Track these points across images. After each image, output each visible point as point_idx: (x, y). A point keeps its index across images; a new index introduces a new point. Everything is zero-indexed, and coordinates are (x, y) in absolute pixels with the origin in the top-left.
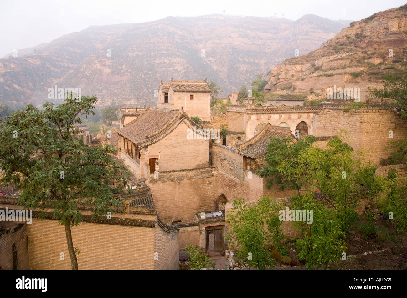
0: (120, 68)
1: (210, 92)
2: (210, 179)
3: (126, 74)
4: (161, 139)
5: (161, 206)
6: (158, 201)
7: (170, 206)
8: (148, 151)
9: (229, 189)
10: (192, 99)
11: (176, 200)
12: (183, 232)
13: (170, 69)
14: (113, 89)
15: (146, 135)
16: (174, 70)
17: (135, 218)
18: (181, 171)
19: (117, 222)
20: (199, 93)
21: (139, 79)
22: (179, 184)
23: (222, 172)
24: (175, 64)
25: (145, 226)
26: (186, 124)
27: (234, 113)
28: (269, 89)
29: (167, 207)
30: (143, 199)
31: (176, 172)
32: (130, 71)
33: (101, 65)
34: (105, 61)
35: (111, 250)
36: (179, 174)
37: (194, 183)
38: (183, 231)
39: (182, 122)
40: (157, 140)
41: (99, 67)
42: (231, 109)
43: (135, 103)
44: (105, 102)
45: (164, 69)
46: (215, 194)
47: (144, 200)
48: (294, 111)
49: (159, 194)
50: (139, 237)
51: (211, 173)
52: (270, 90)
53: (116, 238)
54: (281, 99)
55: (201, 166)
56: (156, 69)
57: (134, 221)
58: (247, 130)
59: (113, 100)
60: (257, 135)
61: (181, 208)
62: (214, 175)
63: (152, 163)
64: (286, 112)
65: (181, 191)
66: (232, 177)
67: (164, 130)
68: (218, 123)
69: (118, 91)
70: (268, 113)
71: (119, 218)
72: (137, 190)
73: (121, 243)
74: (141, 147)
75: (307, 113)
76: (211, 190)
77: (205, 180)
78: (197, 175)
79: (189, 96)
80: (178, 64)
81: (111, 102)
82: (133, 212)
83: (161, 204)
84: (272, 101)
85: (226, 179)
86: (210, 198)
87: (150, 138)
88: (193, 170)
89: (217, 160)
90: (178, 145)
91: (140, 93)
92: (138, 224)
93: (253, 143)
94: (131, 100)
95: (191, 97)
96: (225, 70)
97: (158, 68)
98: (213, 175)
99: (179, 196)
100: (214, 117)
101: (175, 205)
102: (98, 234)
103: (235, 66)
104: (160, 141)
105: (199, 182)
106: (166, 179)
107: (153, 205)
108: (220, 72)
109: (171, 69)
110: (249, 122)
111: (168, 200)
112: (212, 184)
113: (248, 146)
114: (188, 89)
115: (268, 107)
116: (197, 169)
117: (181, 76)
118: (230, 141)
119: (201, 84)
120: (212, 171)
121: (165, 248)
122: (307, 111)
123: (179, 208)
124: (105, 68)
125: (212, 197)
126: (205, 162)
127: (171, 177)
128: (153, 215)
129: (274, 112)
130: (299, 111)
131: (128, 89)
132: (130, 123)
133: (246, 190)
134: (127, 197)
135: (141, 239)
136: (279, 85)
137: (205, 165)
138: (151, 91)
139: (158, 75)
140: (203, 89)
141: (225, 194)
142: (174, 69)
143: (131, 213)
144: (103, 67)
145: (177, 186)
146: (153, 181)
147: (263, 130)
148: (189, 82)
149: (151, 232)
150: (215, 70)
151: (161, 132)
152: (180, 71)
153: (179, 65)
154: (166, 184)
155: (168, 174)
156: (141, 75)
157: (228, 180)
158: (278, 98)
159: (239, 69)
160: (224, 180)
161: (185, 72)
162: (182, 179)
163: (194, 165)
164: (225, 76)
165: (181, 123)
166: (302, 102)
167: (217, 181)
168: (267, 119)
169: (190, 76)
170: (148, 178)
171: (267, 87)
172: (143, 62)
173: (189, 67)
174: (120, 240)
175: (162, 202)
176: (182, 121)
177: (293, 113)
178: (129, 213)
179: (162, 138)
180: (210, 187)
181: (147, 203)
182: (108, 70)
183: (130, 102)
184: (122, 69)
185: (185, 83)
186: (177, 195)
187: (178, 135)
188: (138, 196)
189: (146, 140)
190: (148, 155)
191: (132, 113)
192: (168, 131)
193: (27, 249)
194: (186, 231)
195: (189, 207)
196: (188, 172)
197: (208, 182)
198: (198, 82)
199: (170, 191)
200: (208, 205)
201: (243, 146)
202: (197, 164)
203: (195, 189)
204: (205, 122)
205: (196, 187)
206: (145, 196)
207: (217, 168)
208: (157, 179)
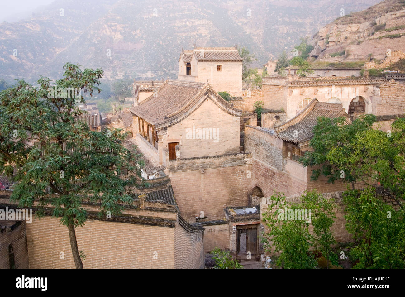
0: (134, 33)
1: (242, 61)
2: (242, 168)
3: (141, 40)
4: (183, 120)
5: (184, 199)
6: (179, 193)
7: (194, 200)
8: (167, 133)
9: (265, 180)
10: (220, 70)
11: (201, 193)
12: (209, 232)
13: (192, 34)
14: (126, 59)
15: (164, 115)
16: (198, 35)
17: (152, 216)
18: (207, 157)
19: (131, 220)
20: (229, 63)
21: (156, 47)
22: (205, 173)
23: (256, 160)
24: (198, 28)
25: (164, 226)
26: (213, 101)
27: (272, 86)
28: (316, 55)
29: (190, 200)
30: (161, 191)
31: (201, 159)
32: (145, 36)
33: (111, 30)
34: (116, 25)
35: (124, 253)
36: (204, 161)
37: (222, 172)
38: (209, 230)
39: (208, 98)
40: (178, 120)
41: (109, 33)
42: (268, 82)
43: (152, 75)
44: (117, 75)
45: (186, 34)
46: (248, 185)
47: (163, 193)
48: (347, 83)
49: (181, 185)
50: (157, 238)
51: (243, 161)
52: (316, 57)
53: (130, 239)
54: (330, 68)
55: (231, 151)
56: (176, 34)
57: (150, 219)
58: (287, 107)
59: (126, 73)
60: (301, 114)
61: (206, 202)
62: (247, 162)
63: (172, 148)
64: (337, 84)
65: (207, 181)
66: (269, 166)
67: (186, 108)
68: (251, 99)
69: (132, 62)
70: (314, 86)
71: (133, 215)
72: (155, 180)
73: (135, 245)
74: (159, 129)
75: (365, 85)
76: (243, 181)
77: (236, 168)
78: (225, 163)
79: (216, 66)
80: (203, 27)
81: (124, 74)
82: (148, 208)
83: (182, 197)
84: (318, 71)
85: (262, 167)
86: (242, 190)
87: (169, 118)
88: (221, 156)
89: (250, 145)
91: (157, 63)
92: (155, 222)
93: (295, 123)
94: (147, 72)
96: (260, 33)
97: (179, 33)
98: (245, 163)
99: (204, 188)
101: (200, 198)
102: (109, 233)
103: (273, 27)
104: (182, 122)
105: (228, 171)
106: (189, 167)
107: (173, 198)
108: (254, 35)
109: (195, 33)
110: (290, 98)
111: (192, 192)
112: (244, 173)
114: (214, 58)
115: (315, 79)
116: (226, 156)
117: (206, 41)
118: (266, 121)
119: (230, 51)
120: (244, 158)
121: (187, 251)
122: (364, 83)
123: (204, 202)
124: (115, 34)
125: (244, 188)
126: (235, 147)
127: (195, 165)
128: (172, 212)
129: (322, 84)
130: (354, 83)
131: (143, 59)
133: (286, 182)
134: (142, 189)
135: (159, 240)
136: (328, 51)
137: (236, 150)
138: (171, 61)
139: (179, 42)
140: (233, 58)
141: (260, 186)
142: (197, 33)
143: (146, 209)
144: (113, 33)
145: (202, 176)
146: (172, 170)
147: (308, 108)
148: (216, 49)
149: (170, 232)
150: (248, 33)
151: (182, 111)
152: (206, 36)
153: (204, 28)
154: (189, 174)
155: (191, 161)
156: (158, 42)
157: (264, 169)
158: (327, 66)
159: (278, 32)
160: (259, 169)
161: (211, 37)
162: (208, 167)
163: (222, 151)
164: (261, 41)
165: (206, 100)
166: (358, 72)
168: (313, 93)
169: (217, 41)
170: (168, 167)
171: (313, 53)
172: (160, 26)
173: (215, 30)
174: (133, 241)
175: (184, 195)
176: (207, 97)
177: (346, 85)
178: (145, 210)
179: (184, 119)
180: (242, 178)
181: (167, 196)
182: (119, 37)
183: (146, 75)
184: (136, 35)
185: (211, 51)
186: (202, 185)
187: (202, 114)
188: (155, 187)
189: (164, 120)
190: (167, 139)
191: (148, 88)
192: (191, 110)
193: (27, 250)
194: (213, 230)
195: (216, 201)
196: (215, 159)
197: (240, 171)
198: (227, 49)
199: (194, 181)
200: (240, 199)
201: (283, 127)
202: (226, 150)
203: (224, 179)
204: (235, 98)
205: (225, 178)
206: (164, 188)
207: (250, 154)
208: (178, 168)
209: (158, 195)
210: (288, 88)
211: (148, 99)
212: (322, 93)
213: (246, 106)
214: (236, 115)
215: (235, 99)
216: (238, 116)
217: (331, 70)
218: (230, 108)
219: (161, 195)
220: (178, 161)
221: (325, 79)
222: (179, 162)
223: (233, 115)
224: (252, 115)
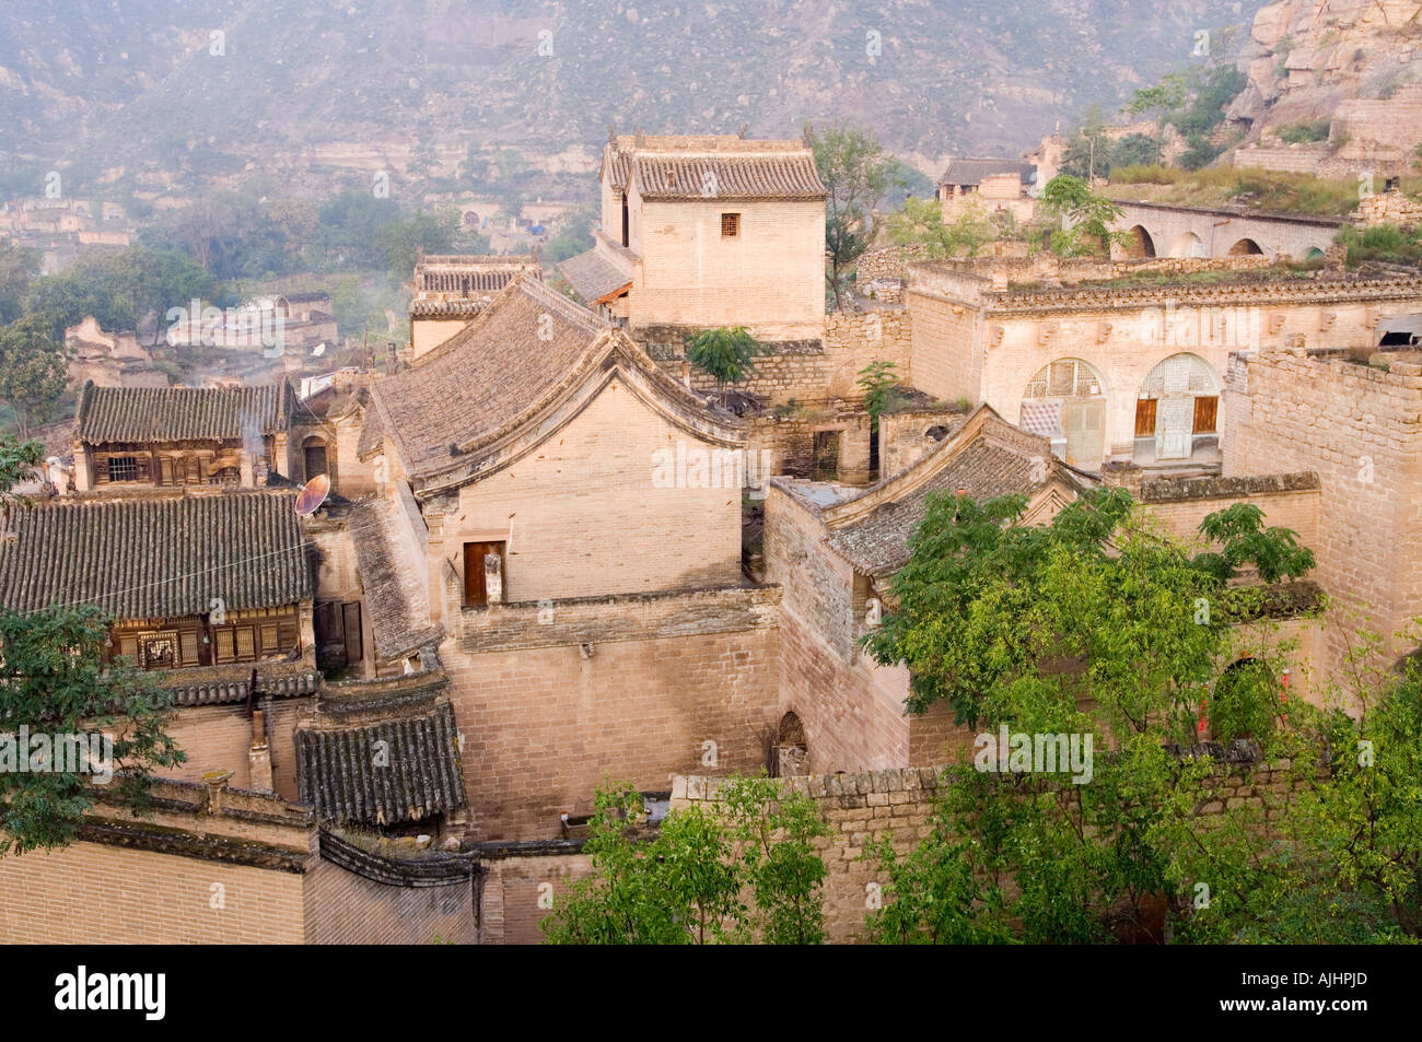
1: (823, 198)
2: (742, 640)
4: (517, 460)
5: (514, 750)
6: (498, 729)
7: (556, 753)
8: (457, 509)
9: (812, 693)
10: (733, 234)
11: (581, 728)
12: (549, 876)
15: (448, 443)
17: (241, 835)
18: (605, 600)
19: (179, 846)
20: (768, 205)
21: (611, 35)
22: (592, 656)
23: (791, 612)
25: (273, 867)
26: (633, 390)
29: (538, 755)
30: (413, 724)
31: (580, 607)
36: (593, 615)
37: (663, 655)
38: (550, 870)
39: (615, 381)
40: (498, 462)
42: (926, 285)
44: (433, 160)
46: (767, 703)
48: (1243, 298)
49: (505, 697)
50: (254, 904)
51: (744, 615)
53: (179, 903)
54: (1235, 207)
55: (706, 577)
57: (234, 844)
58: (982, 393)
59: (474, 152)
61: (602, 763)
62: (759, 620)
63: (477, 561)
65: (603, 687)
66: (820, 640)
67: (529, 418)
68: (859, 351)
69: (504, 100)
70: (1095, 310)
71: (186, 832)
72: (391, 685)
73: (195, 921)
74: (427, 493)
75: (1322, 303)
76: (749, 687)
77: (718, 641)
78: (676, 622)
79: (718, 219)
81: (465, 158)
82: (231, 813)
83: (510, 742)
84: (1195, 218)
85: (804, 644)
86: (742, 722)
87: (468, 452)
88: (658, 596)
89: (778, 553)
90: (597, 483)
92: (248, 856)
93: (903, 494)
95: (730, 224)
98: (753, 622)
99: (594, 711)
100: (841, 323)
101: (578, 748)
102: (120, 882)
104: (514, 469)
105: (686, 651)
106: (535, 636)
107: (452, 750)
110: (995, 357)
111: (546, 724)
112: (749, 659)
113: (876, 511)
115: (1129, 269)
116: (677, 595)
118: (895, 445)
119: (781, 155)
120: (749, 602)
122: (1321, 295)
123: (594, 763)
125: (751, 716)
126: (722, 561)
127: (558, 627)
128: (298, 827)
129: (1131, 303)
130: (1276, 297)
131: (553, 91)
133: (861, 707)
135: (260, 910)
136: (1284, 108)
137: (725, 573)
140: (787, 185)
141: (800, 710)
143: (226, 816)
145: (587, 667)
146: (472, 642)
147: (954, 438)
148: (724, 149)
149: (293, 888)
151: (515, 428)
154: (535, 658)
157: (810, 650)
158: (1228, 197)
160: (796, 648)
162: (610, 634)
163: (671, 575)
164: (1085, 5)
165: (609, 389)
166: (1330, 233)
167: (771, 647)
168: (1091, 339)
170: (454, 631)
171: (1240, 106)
174: (190, 910)
175: (516, 734)
176: (611, 378)
178: (221, 816)
179: (521, 456)
180: (740, 676)
181: (430, 743)
185: (704, 155)
186: (586, 701)
187: (593, 439)
188: (391, 709)
189: (449, 461)
190: (459, 529)
191: (445, 306)
192: (550, 425)
194: (562, 872)
195: (639, 759)
196: (635, 605)
197: (731, 650)
198: (770, 148)
199: (554, 686)
200: (732, 755)
201: (855, 508)
202: (683, 571)
203: (670, 682)
204: (796, 344)
205: (675, 674)
206: (424, 713)
207: (773, 589)
208: (495, 636)
209: (399, 735)
210: (986, 318)
211: (443, 350)
212: (1132, 337)
213: (836, 378)
214: (723, 444)
215: (794, 348)
216: (733, 447)
217: (1236, 216)
218: (701, 417)
219: (409, 739)
220: (494, 612)
221: (1178, 266)
222: (497, 617)
223: (713, 443)
224: (851, 416)
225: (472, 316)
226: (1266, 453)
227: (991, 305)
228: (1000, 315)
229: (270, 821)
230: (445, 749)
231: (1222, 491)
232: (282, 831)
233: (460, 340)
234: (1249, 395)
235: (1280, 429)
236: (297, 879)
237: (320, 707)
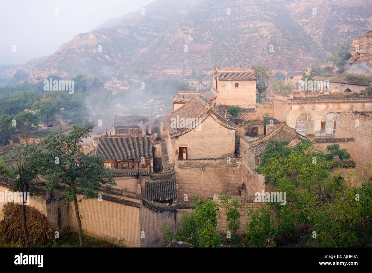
0: (203, 35)
1: (256, 80)
2: (234, 168)
3: (209, 42)
4: (190, 131)
5: (188, 188)
6: (185, 184)
7: (196, 189)
8: (178, 140)
9: (247, 180)
10: (237, 87)
11: (201, 185)
13: (255, 35)
14: (195, 58)
16: (259, 36)
17: (129, 200)
18: (206, 159)
20: (244, 81)
21: (221, 47)
22: (204, 170)
23: (244, 163)
24: (260, 29)
25: (134, 206)
26: (213, 118)
27: (279, 101)
29: (193, 189)
30: (168, 182)
31: (202, 161)
32: (212, 38)
33: (184, 33)
34: (188, 29)
36: (204, 162)
37: (218, 171)
39: (210, 116)
40: (186, 131)
41: (182, 36)
42: (277, 97)
44: (186, 73)
45: (248, 35)
46: (239, 181)
48: (345, 101)
49: (186, 178)
51: (235, 163)
53: (118, 212)
54: (346, 82)
56: (240, 35)
57: (127, 202)
58: (288, 120)
59: (193, 71)
60: (270, 133)
61: (205, 192)
63: (182, 151)
64: (335, 101)
65: (206, 177)
66: (249, 169)
68: (263, 111)
69: (200, 61)
70: (312, 103)
71: (119, 199)
73: (120, 216)
74: (172, 137)
76: (235, 178)
77: (229, 168)
78: (221, 164)
79: (234, 84)
80: (264, 28)
81: (192, 72)
86: (234, 185)
87: (180, 129)
88: (217, 159)
90: (206, 136)
91: (221, 62)
93: (266, 140)
95: (236, 85)
96: (321, 33)
97: (242, 34)
98: (237, 165)
99: (204, 181)
100: (259, 105)
101: (201, 189)
102: (108, 207)
103: (334, 27)
104: (189, 133)
105: (223, 170)
106: (192, 166)
108: (314, 35)
109: (256, 35)
110: (290, 113)
111: (195, 184)
112: (235, 172)
113: (260, 143)
114: (233, 77)
115: (321, 94)
116: (221, 159)
117: (266, 42)
118: (269, 130)
119: (247, 71)
120: (236, 161)
124: (187, 36)
125: (235, 184)
126: (230, 152)
127: (197, 164)
128: (138, 199)
129: (320, 101)
131: (209, 58)
132: (178, 110)
133: (256, 183)
135: (132, 214)
136: (359, 61)
137: (231, 155)
138: (233, 60)
139: (241, 42)
140: (248, 77)
141: (245, 183)
142: (259, 34)
144: (185, 36)
145: (203, 172)
146: (180, 166)
148: (236, 70)
149: (138, 211)
152: (266, 37)
153: (266, 29)
154: (193, 170)
155: (194, 161)
156: (223, 42)
158: (344, 80)
160: (245, 170)
161: (271, 38)
162: (207, 166)
163: (220, 155)
165: (208, 117)
167: (240, 170)
168: (311, 109)
169: (277, 42)
170: (177, 164)
171: (351, 60)
172: (226, 28)
173: (276, 31)
174: (120, 213)
175: (189, 185)
176: (209, 115)
177: (343, 102)
178: (125, 196)
180: (234, 176)
181: (171, 186)
182: (190, 39)
184: (204, 37)
185: (232, 71)
186: (202, 179)
188: (164, 179)
189: (177, 131)
190: (178, 144)
191: (180, 101)
193: (69, 212)
195: (213, 191)
196: (212, 161)
197: (232, 170)
198: (245, 70)
199: (196, 176)
200: (232, 192)
201: (256, 142)
202: (223, 154)
203: (219, 176)
204: (250, 109)
205: (220, 175)
206: (170, 180)
207: (241, 158)
208: (185, 166)
209: (165, 184)
210: (288, 104)
211: (179, 109)
212: (320, 109)
213: (258, 116)
214: (231, 129)
215: (249, 110)
216: (233, 129)
217: (346, 84)
218: (227, 123)
219: (167, 185)
220: (185, 161)
221: (332, 94)
222: (185, 162)
223: (229, 129)
224: (261, 124)
225: (185, 103)
226: (344, 133)
227: (289, 102)
228: (291, 104)
229: (134, 198)
230: (174, 187)
231: (333, 141)
232: (136, 200)
233: (182, 107)
234: (340, 121)
235: (347, 128)
236: (138, 209)
237: (150, 178)
